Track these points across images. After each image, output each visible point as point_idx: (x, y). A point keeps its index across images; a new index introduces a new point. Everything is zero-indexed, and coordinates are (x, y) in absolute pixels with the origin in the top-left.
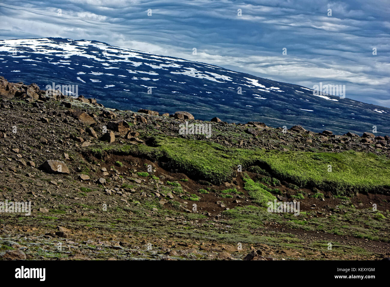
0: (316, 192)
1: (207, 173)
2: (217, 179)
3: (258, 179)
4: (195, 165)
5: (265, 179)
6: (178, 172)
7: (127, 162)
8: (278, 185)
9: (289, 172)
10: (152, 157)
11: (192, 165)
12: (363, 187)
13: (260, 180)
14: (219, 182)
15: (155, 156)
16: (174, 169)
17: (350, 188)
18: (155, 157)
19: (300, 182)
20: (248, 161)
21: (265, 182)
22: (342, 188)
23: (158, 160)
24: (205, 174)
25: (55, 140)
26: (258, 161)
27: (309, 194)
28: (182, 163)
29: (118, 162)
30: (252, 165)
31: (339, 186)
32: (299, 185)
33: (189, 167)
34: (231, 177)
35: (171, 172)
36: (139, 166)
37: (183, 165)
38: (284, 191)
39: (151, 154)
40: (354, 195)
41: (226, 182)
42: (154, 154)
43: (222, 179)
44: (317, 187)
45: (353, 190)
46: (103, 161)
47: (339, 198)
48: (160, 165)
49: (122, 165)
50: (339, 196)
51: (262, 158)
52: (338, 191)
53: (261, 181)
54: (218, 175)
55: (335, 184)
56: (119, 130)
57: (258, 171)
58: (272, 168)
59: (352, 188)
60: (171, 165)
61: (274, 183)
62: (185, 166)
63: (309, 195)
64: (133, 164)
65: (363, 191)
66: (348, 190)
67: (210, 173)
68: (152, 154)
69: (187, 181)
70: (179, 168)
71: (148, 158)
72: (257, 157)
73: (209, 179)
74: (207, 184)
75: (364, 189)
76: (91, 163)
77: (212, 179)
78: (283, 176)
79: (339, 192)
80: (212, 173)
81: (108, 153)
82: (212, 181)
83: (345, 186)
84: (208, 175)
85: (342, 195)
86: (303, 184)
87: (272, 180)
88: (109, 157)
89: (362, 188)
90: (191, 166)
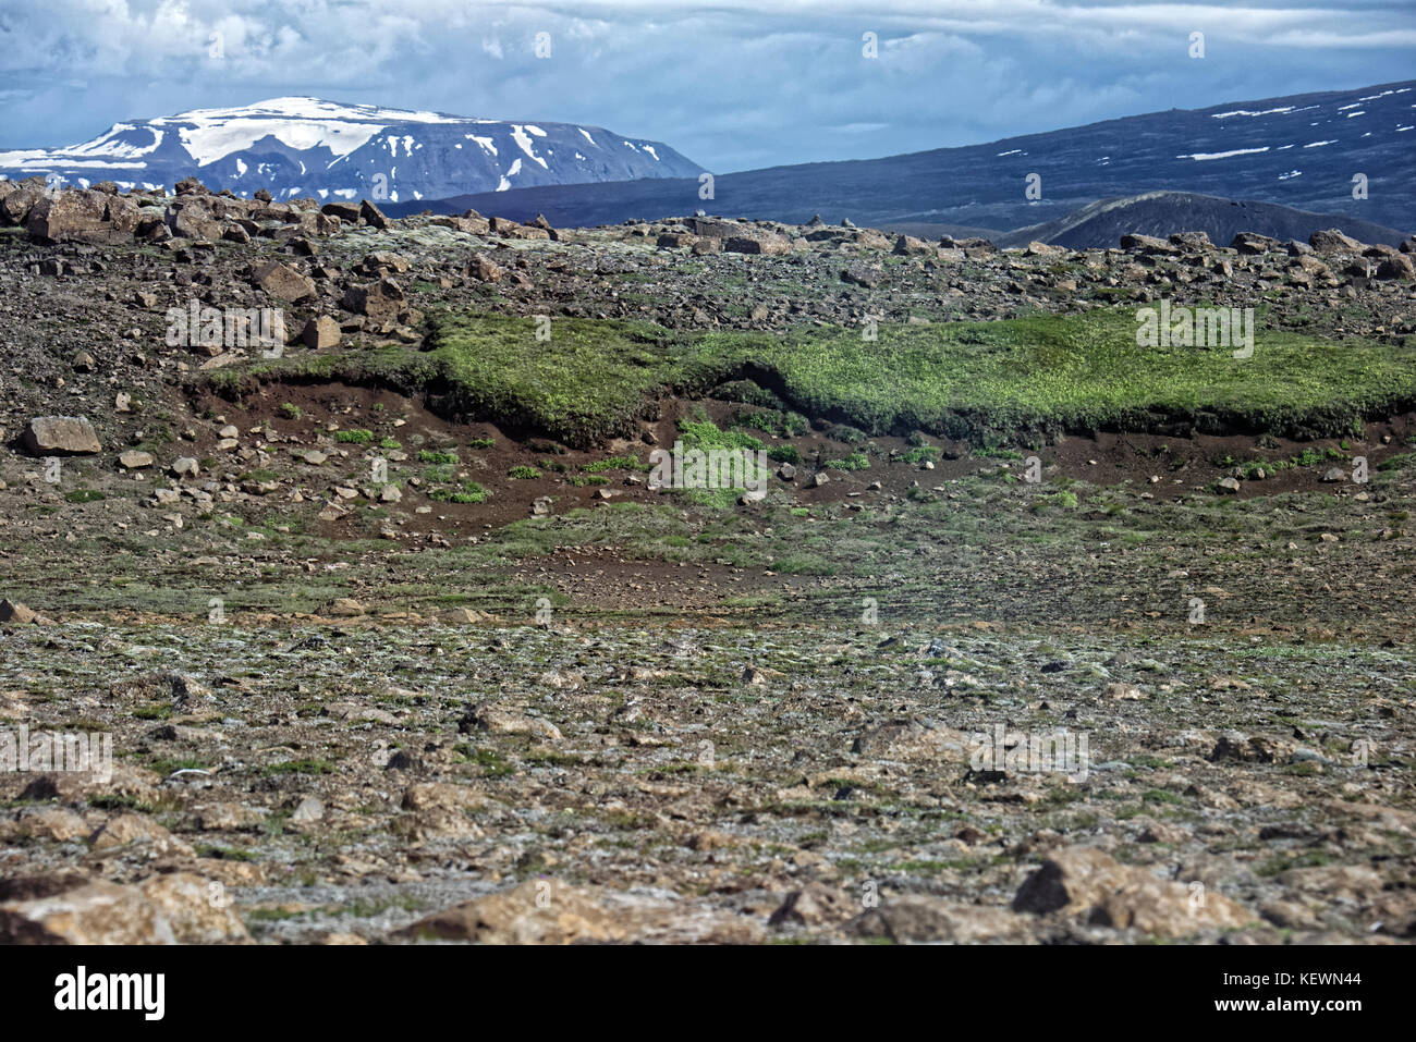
0: (917, 444)
1: (552, 417)
2: (582, 430)
3: (739, 421)
4: (523, 394)
5: (762, 418)
6: (476, 420)
7: (323, 402)
8: (800, 433)
9: (840, 390)
10: (403, 382)
11: (514, 397)
12: (1079, 414)
13: (745, 421)
14: (588, 439)
15: (414, 378)
16: (463, 413)
17: (1031, 424)
18: (412, 381)
19: (871, 417)
20: (713, 369)
21: (760, 427)
22: (1004, 423)
23: (423, 390)
24: (547, 420)
25: (120, 358)
26: (750, 364)
27: (893, 452)
28: (485, 392)
29: (288, 406)
30: (729, 377)
31: (994, 420)
32: (865, 427)
33: (506, 402)
34: (633, 422)
35: (452, 421)
36: (356, 414)
37: (488, 399)
38: (812, 451)
39: (401, 373)
40: (1043, 442)
41: (613, 437)
42: (408, 373)
43: (598, 432)
44: (925, 428)
45: (1042, 426)
46: (240, 405)
47: (992, 456)
48: (428, 405)
49: (299, 415)
50: (993, 450)
51: (767, 357)
52: (988, 433)
53: (747, 426)
54: (585, 420)
55: (983, 415)
56: (369, 308)
57: (747, 396)
58: (790, 382)
59: (1037, 421)
60: (457, 400)
61: (788, 428)
62: (495, 401)
63: (891, 456)
64: (339, 408)
65: (1079, 428)
66: (1025, 428)
67: (563, 416)
68: (405, 372)
69: (491, 445)
70: (477, 407)
71: (392, 387)
72: (750, 353)
73: (557, 435)
74: (549, 450)
75: (1081, 422)
76: (198, 415)
77: (567, 432)
78: (818, 404)
79: (992, 439)
80: (570, 414)
81: (264, 382)
82: (565, 438)
83: (1014, 418)
84: (557, 421)
85: (1002, 446)
86: (881, 425)
87: (784, 421)
88: (263, 393)
89: (1075, 417)
90: (511, 401)
